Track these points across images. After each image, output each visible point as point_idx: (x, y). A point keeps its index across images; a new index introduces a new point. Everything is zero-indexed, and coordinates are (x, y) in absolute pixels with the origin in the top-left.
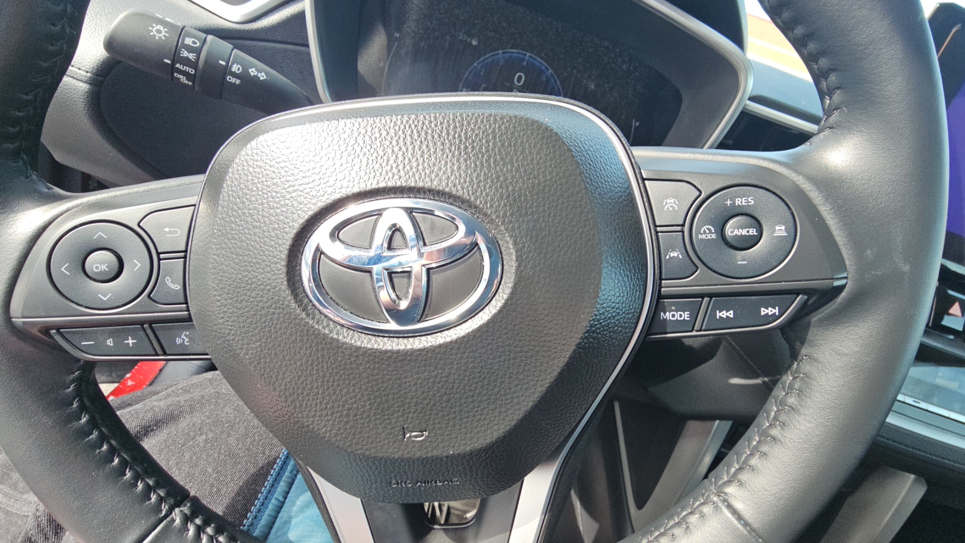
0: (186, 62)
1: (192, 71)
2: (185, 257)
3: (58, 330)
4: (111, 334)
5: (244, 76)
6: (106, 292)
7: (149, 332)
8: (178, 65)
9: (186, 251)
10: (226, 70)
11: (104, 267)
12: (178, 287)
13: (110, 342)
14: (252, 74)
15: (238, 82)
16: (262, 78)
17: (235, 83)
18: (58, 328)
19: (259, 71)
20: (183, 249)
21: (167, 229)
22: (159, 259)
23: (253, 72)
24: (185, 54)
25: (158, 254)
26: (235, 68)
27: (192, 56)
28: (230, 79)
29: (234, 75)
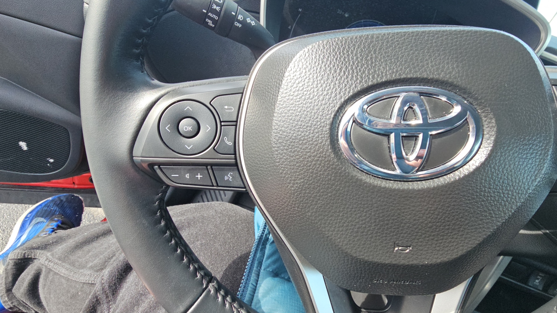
0: (214, 12)
1: (216, 18)
2: (236, 125)
3: (159, 166)
4: (189, 171)
5: (243, 23)
6: (190, 144)
7: (210, 171)
8: (210, 14)
9: (237, 121)
10: (235, 18)
11: (190, 128)
12: (230, 143)
13: (187, 176)
14: (248, 21)
15: (240, 26)
16: (253, 25)
17: (239, 26)
18: (159, 164)
19: (252, 20)
20: (235, 119)
21: (226, 107)
22: (221, 126)
23: (248, 20)
24: (215, 7)
25: (221, 122)
26: (240, 17)
27: (218, 8)
28: (236, 24)
29: (239, 21)
